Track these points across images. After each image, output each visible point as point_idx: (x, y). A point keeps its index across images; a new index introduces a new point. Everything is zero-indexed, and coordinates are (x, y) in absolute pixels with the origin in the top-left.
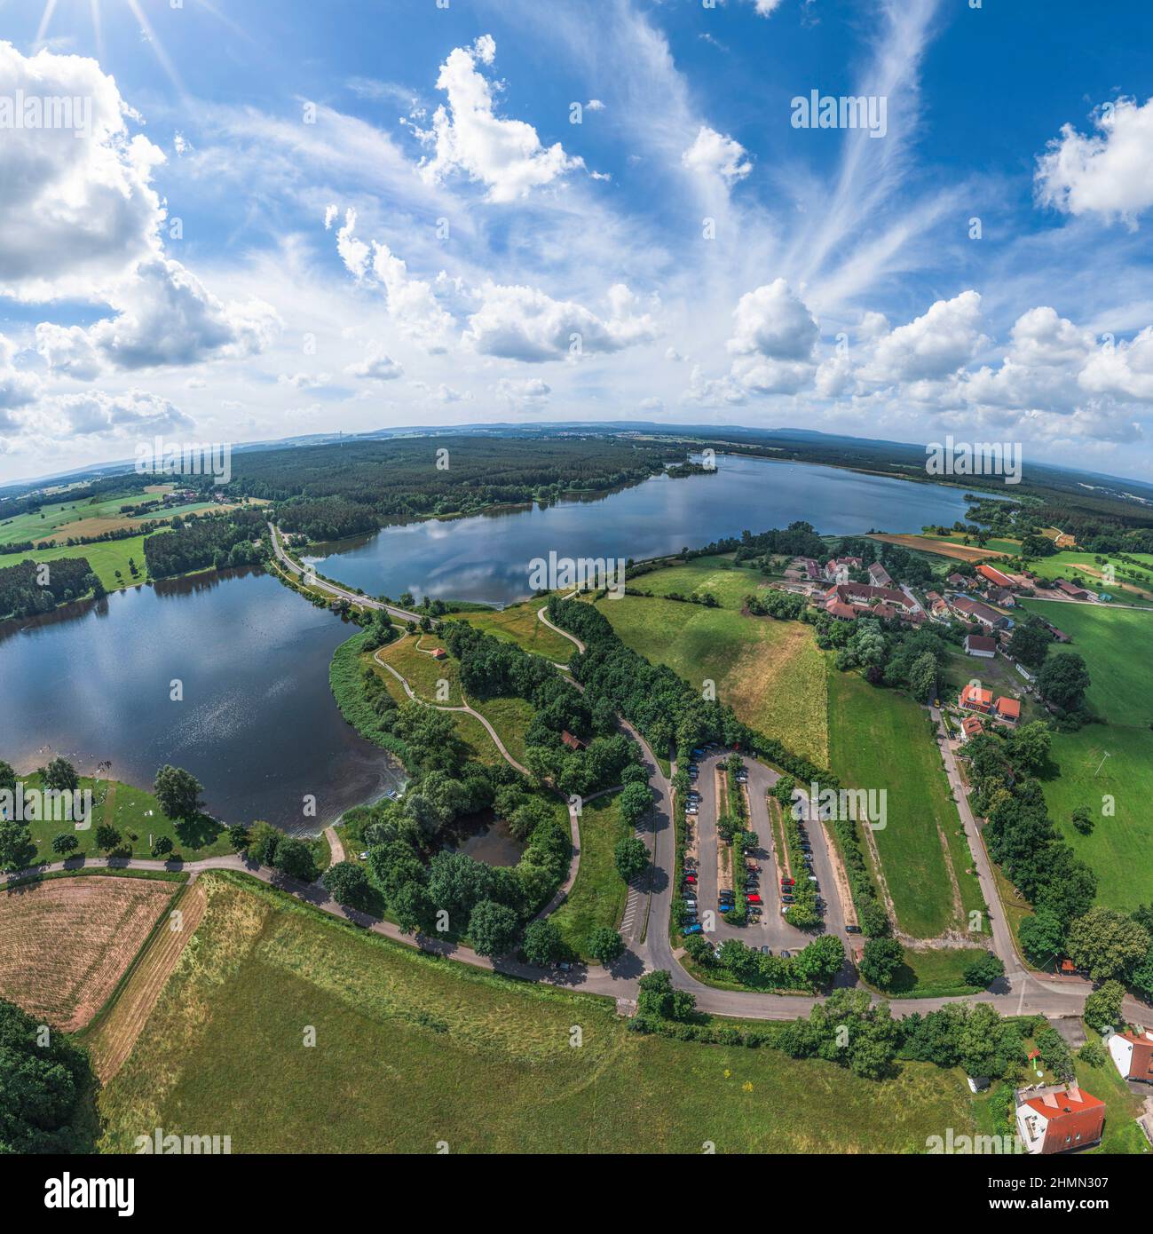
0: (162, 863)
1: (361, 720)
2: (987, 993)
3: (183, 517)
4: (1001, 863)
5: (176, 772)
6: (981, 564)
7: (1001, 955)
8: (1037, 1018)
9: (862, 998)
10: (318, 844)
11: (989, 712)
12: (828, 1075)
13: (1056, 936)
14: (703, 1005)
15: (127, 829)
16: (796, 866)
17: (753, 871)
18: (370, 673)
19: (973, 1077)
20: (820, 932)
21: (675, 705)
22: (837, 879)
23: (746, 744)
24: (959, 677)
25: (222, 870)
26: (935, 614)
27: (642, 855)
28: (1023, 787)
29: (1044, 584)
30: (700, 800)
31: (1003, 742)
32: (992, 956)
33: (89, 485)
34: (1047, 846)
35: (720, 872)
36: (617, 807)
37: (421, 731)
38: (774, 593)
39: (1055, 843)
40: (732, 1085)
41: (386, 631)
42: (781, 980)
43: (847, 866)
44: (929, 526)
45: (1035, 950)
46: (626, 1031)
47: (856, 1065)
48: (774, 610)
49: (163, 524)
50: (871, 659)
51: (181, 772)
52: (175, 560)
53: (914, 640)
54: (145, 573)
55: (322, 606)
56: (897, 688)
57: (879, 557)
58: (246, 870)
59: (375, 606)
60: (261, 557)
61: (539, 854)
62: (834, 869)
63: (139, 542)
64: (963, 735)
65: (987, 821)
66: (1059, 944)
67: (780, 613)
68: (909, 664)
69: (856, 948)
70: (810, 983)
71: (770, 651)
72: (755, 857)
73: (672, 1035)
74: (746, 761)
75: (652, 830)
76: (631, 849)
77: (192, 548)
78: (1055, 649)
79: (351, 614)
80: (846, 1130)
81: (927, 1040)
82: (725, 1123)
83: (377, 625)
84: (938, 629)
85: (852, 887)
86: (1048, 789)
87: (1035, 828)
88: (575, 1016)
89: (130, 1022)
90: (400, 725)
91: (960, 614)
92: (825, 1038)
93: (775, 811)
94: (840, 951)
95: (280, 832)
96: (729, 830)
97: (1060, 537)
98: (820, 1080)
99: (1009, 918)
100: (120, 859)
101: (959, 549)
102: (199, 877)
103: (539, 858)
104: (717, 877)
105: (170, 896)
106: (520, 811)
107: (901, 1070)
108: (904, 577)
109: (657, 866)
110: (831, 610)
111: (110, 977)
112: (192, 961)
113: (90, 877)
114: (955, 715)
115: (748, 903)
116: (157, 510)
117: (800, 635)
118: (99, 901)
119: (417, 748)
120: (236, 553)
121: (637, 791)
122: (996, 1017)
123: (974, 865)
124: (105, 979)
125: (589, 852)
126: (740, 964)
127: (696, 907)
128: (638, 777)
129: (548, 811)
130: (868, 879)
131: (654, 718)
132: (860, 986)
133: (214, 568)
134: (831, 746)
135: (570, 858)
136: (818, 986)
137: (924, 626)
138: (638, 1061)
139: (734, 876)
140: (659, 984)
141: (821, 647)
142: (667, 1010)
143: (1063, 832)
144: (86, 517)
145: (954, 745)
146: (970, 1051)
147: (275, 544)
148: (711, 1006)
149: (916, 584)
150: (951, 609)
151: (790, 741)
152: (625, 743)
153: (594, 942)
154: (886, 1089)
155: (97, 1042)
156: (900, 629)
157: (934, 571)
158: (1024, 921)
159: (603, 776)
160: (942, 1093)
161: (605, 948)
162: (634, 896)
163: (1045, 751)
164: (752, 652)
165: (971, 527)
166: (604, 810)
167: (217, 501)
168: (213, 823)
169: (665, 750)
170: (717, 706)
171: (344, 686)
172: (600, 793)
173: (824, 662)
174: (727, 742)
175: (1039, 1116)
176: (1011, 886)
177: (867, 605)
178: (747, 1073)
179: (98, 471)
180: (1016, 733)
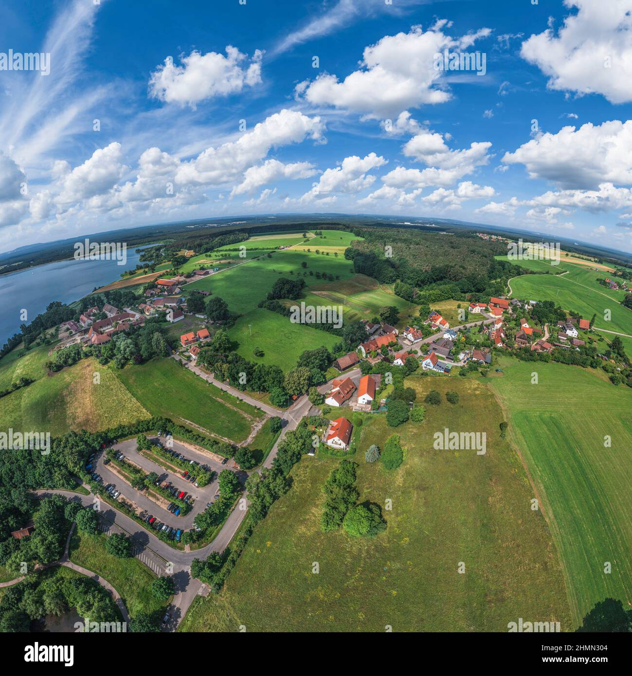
2: (283, 429)
4: (246, 389)
6: (157, 280)
7: (274, 415)
8: (303, 419)
9: (254, 477)
11: (197, 341)
12: (279, 507)
13: (283, 393)
14: (220, 548)
16: (181, 466)
17: (169, 486)
19: (308, 453)
20: (216, 476)
21: (54, 456)
22: (199, 452)
23: (107, 440)
24: (176, 335)
26: (148, 314)
27: (122, 539)
28: (230, 358)
29: (189, 276)
30: (114, 486)
31: (211, 348)
32: (273, 418)
34: (255, 370)
35: (158, 503)
36: (84, 535)
38: (60, 353)
39: (256, 367)
40: (265, 551)
42: (227, 505)
43: (198, 444)
44: (124, 273)
45: (282, 403)
46: (218, 596)
47: (280, 493)
48: (65, 362)
50: (132, 353)
53: (146, 332)
56: (152, 358)
57: (105, 301)
61: (84, 603)
62: (194, 450)
64: (194, 357)
65: (228, 380)
66: (286, 394)
67: (70, 361)
68: (150, 343)
69: (233, 465)
70: (236, 494)
71: (79, 385)
72: (162, 481)
73: (229, 571)
74: (115, 448)
75: (111, 524)
76: (115, 543)
78: (207, 300)
80: (304, 509)
81: (286, 461)
82: (282, 561)
84: (153, 320)
85: (207, 449)
86: (239, 352)
87: (246, 368)
88: (199, 623)
91: (159, 308)
92: (262, 500)
93: (149, 455)
94: (230, 472)
96: (141, 483)
97: (187, 253)
98: (279, 511)
99: (265, 403)
101: (143, 278)
103: (87, 604)
104: (159, 506)
106: (47, 600)
107: (292, 477)
108: (123, 304)
109: (133, 534)
110: (96, 342)
114: (185, 352)
115: (182, 499)
117: (88, 366)
121: (83, 517)
122: (294, 432)
123: (238, 398)
125: (100, 569)
126: (209, 521)
127: (168, 526)
128: (75, 510)
129: (58, 581)
130: (209, 440)
131: (51, 473)
132: (250, 473)
134: (144, 406)
135: (98, 584)
136: (239, 491)
137: (146, 322)
138: (236, 594)
139: (164, 497)
140: (199, 567)
141: (104, 364)
142: (215, 569)
143: (256, 362)
145: (193, 364)
146: (299, 448)
148: (223, 545)
149: (131, 305)
150: (154, 308)
151: (125, 420)
152: (50, 502)
153: (158, 595)
154: (296, 486)
156: (136, 330)
157: (137, 294)
158: (270, 399)
159: (59, 530)
160: (308, 466)
161: (165, 589)
162: (142, 557)
163: (228, 340)
164: (70, 393)
165: (144, 265)
166: (81, 544)
169: (73, 482)
170: (76, 436)
172: (69, 538)
173: (110, 370)
174: (98, 448)
175: (334, 438)
176: (256, 393)
177: (113, 329)
178: (262, 542)
180: (213, 341)
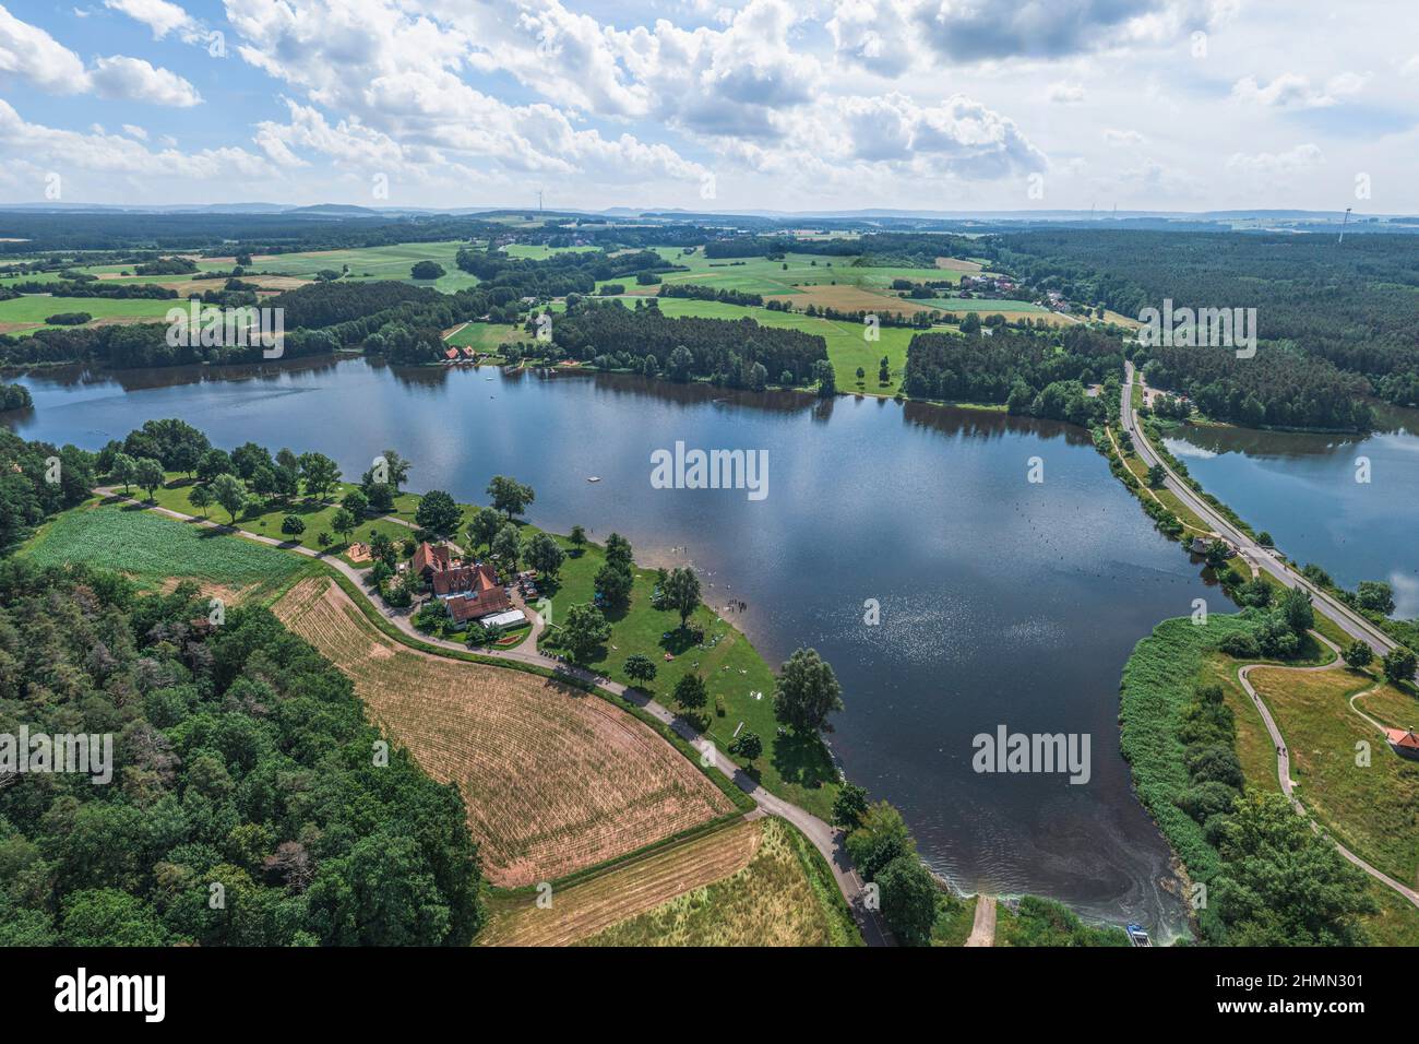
0: (734, 768)
1: (1150, 765)
3: (983, 317)
5: (821, 666)
10: (954, 907)
15: (720, 697)
18: (1215, 697)
25: (799, 832)
33: (858, 238)
37: (1270, 866)
41: (1290, 638)
49: (949, 320)
51: (825, 668)
52: (949, 378)
54: (898, 383)
55: (1173, 534)
58: (829, 859)
59: (1289, 579)
60: (1091, 416)
63: (905, 337)
77: (980, 369)
79: (1225, 573)
83: (1276, 616)
89: (556, 928)
90: (1232, 826)
95: (911, 844)
100: (691, 726)
102: (765, 819)
105: (714, 814)
111: (579, 856)
112: (680, 918)
113: (643, 724)
116: (947, 297)
118: (632, 758)
119: (1243, 891)
120: (1050, 397)
124: (573, 853)
133: (1005, 408)
144: (842, 283)
147: (1125, 401)
155: (505, 918)
167: (1047, 304)
168: (828, 762)
171: (1148, 689)
179: (876, 220)
